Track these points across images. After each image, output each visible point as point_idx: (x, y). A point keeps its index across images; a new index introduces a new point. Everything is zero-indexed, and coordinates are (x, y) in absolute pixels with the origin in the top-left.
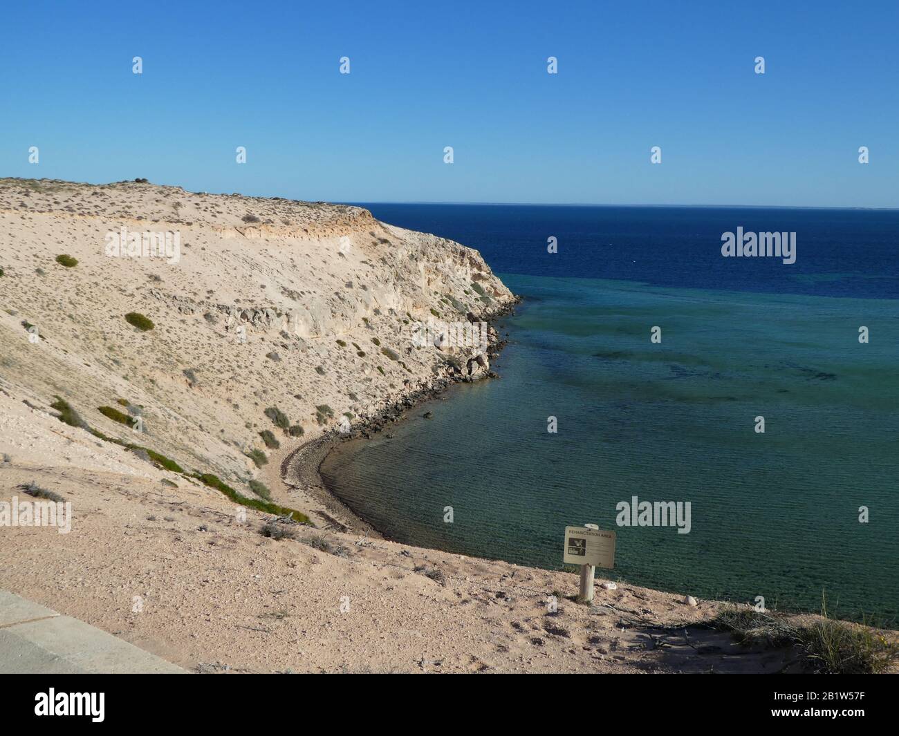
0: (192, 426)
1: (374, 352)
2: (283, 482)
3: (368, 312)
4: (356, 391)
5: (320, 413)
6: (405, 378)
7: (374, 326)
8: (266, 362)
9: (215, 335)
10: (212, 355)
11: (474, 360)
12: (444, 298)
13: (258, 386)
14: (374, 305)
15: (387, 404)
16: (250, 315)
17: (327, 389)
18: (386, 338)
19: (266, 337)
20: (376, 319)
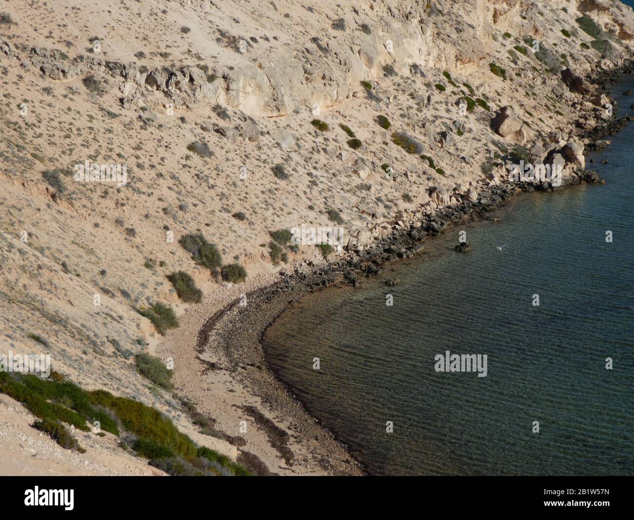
0: (50, 264)
1: (379, 139)
2: (198, 358)
3: (372, 71)
4: (341, 207)
5: (275, 243)
6: (431, 184)
7: (381, 96)
8: (187, 158)
9: (100, 113)
10: (95, 146)
11: (558, 152)
12: (522, 44)
13: (171, 198)
14: (382, 59)
15: (394, 228)
16: (161, 79)
17: (291, 202)
18: (402, 116)
19: (189, 116)
20: (387, 84)
